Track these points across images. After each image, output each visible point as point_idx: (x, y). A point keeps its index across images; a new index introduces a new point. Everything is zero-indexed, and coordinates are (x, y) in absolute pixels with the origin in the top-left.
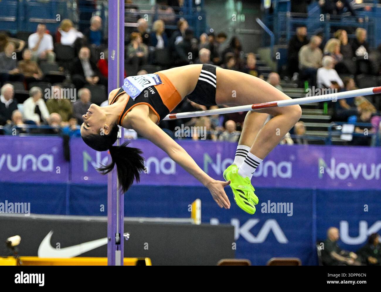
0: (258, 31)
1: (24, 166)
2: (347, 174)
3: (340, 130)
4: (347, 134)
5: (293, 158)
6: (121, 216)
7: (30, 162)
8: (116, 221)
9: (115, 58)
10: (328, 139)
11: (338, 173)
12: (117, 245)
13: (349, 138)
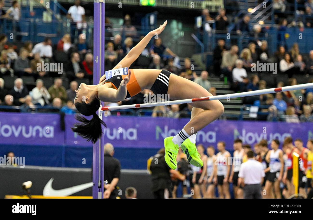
0: (193, 43)
1: (34, 134)
2: (253, 140)
3: (249, 111)
4: (253, 113)
5: (216, 129)
6: (102, 169)
7: (38, 132)
8: (99, 172)
9: (98, 62)
10: (241, 116)
11: (247, 139)
12: (99, 188)
13: (254, 116)
